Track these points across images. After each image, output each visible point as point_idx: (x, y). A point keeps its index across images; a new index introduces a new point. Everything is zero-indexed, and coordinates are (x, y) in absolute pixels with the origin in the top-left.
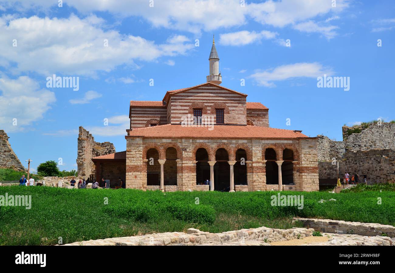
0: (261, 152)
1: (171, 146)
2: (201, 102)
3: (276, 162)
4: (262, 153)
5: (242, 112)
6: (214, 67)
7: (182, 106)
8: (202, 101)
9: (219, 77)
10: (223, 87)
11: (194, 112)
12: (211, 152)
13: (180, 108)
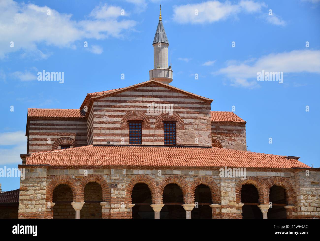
0: (235, 190)
1: (92, 180)
2: (141, 111)
3: (259, 206)
4: (236, 192)
5: (204, 127)
6: (161, 56)
7: (110, 116)
8: (142, 109)
9: (168, 72)
10: (174, 88)
11: (129, 126)
12: (156, 190)
13: (108, 119)
